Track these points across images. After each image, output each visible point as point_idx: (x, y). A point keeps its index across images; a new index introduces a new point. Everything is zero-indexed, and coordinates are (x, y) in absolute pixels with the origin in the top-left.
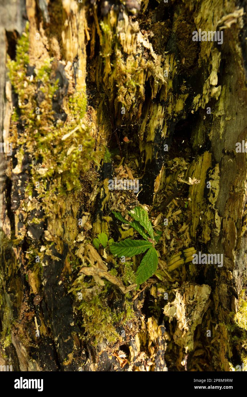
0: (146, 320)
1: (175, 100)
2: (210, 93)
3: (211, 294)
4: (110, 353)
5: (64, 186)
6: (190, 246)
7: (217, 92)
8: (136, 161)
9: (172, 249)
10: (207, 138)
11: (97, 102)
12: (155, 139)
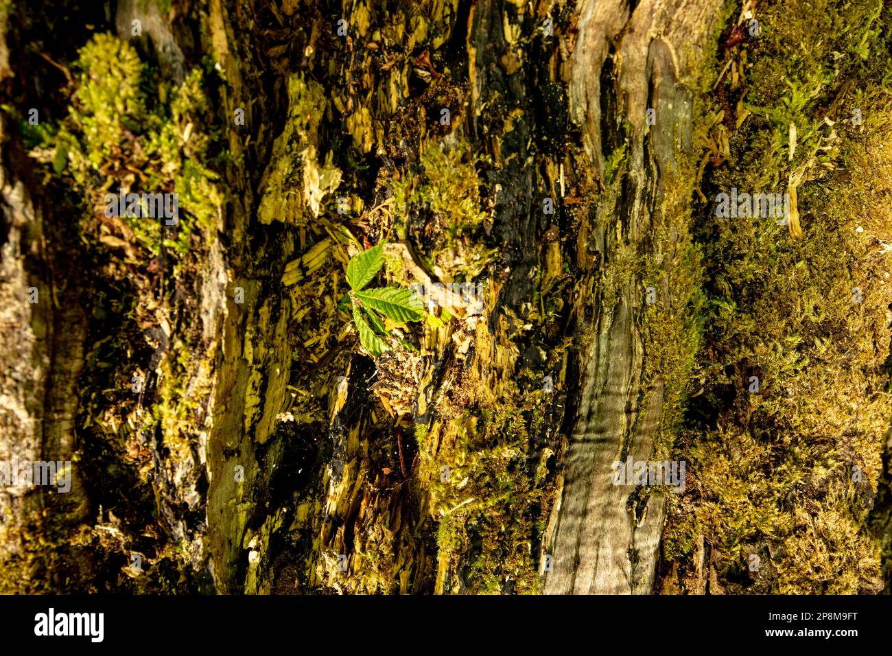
0: (374, 148)
1: (310, 520)
2: (259, 539)
3: (258, 208)
4: (447, 77)
5: (481, 425)
6: (292, 286)
7: (250, 539)
8: (375, 420)
9: (322, 279)
10: (261, 465)
11: (426, 526)
12: (342, 466)
